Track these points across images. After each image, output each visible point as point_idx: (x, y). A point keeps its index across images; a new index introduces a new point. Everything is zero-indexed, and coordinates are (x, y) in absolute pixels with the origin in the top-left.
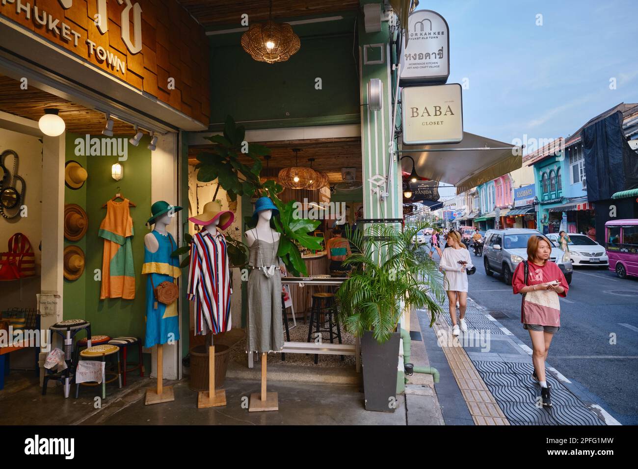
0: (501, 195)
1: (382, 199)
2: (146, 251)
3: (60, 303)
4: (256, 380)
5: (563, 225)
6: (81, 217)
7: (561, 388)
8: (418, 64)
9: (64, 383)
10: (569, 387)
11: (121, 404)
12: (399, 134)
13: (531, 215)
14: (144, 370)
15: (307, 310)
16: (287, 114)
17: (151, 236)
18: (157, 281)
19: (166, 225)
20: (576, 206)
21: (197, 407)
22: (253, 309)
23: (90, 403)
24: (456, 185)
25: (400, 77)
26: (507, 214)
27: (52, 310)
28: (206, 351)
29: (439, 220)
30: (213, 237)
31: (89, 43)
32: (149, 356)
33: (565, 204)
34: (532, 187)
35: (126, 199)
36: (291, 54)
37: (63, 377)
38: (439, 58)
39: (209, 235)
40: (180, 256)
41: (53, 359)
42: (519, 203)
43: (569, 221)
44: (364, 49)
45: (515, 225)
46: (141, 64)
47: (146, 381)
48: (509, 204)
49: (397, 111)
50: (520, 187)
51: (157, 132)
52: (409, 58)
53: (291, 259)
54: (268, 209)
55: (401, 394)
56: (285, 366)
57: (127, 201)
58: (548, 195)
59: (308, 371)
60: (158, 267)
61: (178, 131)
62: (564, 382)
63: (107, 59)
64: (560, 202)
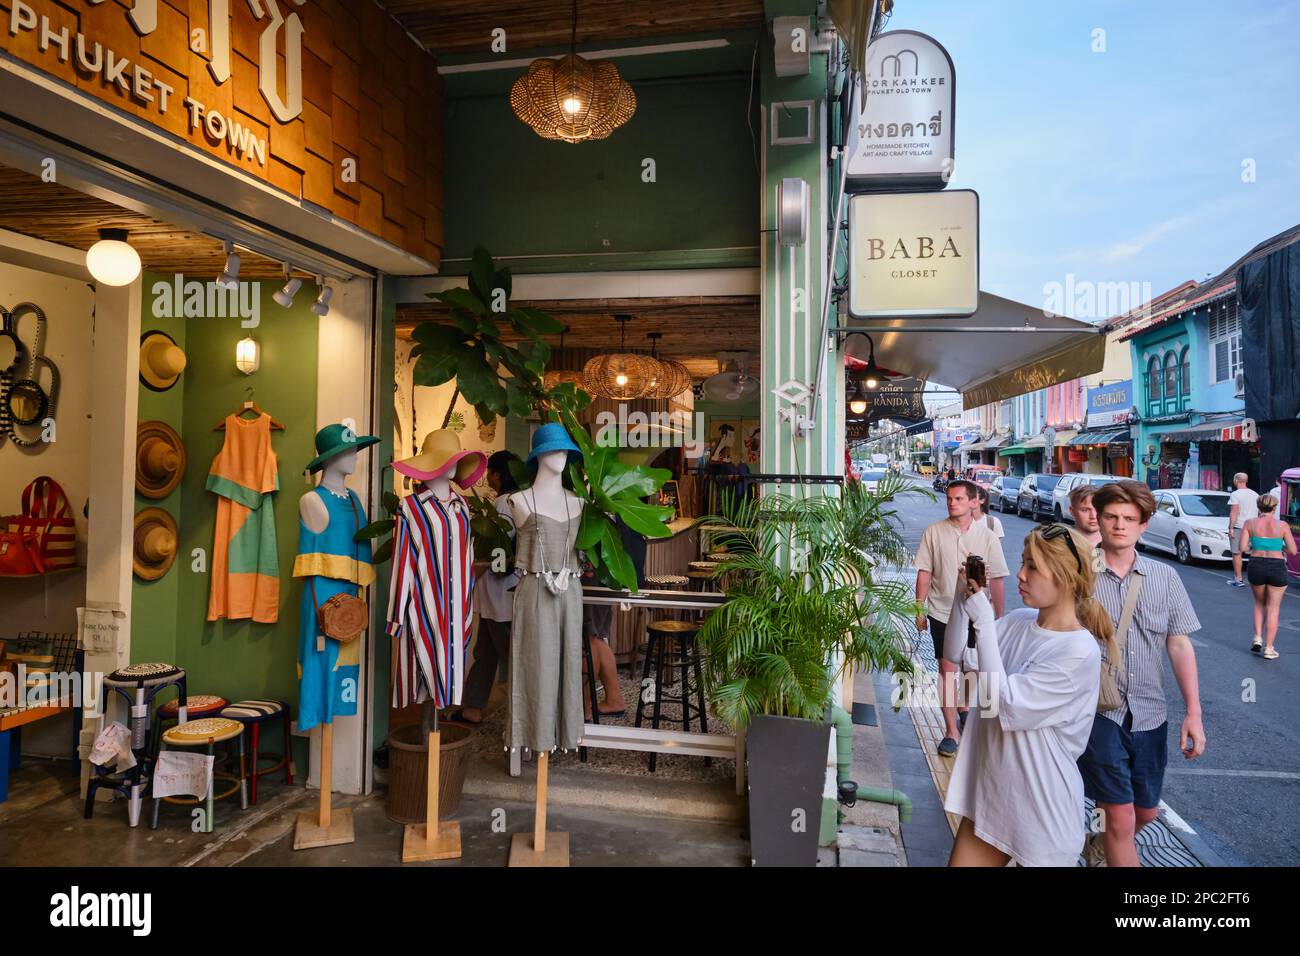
0: (1060, 399)
1: (800, 433)
2: (302, 530)
3: (125, 627)
4: (526, 802)
5: (1191, 470)
6: (171, 448)
7: (1171, 845)
8: (888, 146)
9: (129, 796)
10: (1190, 843)
11: (243, 845)
12: (841, 292)
13: (1123, 446)
14: (293, 771)
15: (636, 649)
16: (606, 243)
17: (312, 497)
18: (323, 592)
19: (344, 474)
20: (1219, 431)
21: (401, 858)
22: (521, 659)
23: (180, 842)
24: (962, 390)
25: (847, 173)
26: (1071, 442)
27: (108, 642)
28: (422, 741)
29: (925, 447)
30: (443, 504)
31: (191, 105)
32: (305, 742)
33: (1195, 426)
34: (1126, 385)
35: (264, 414)
36: (616, 126)
37: (127, 782)
38: (933, 135)
39: (434, 501)
40: (374, 541)
41: (108, 745)
42: (1095, 420)
43: (1204, 461)
44: (772, 112)
45: (1086, 465)
46: (298, 143)
47: (296, 794)
48: (1076, 421)
49: (838, 244)
50: (1101, 385)
51: (333, 276)
52: (867, 133)
53: (605, 555)
54: (560, 451)
55: (828, 847)
56: (587, 773)
57: (266, 417)
58: (1160, 405)
59: (634, 787)
60: (326, 564)
61: (377, 275)
62: (1179, 830)
63: (227, 137)
64: (1186, 421)
